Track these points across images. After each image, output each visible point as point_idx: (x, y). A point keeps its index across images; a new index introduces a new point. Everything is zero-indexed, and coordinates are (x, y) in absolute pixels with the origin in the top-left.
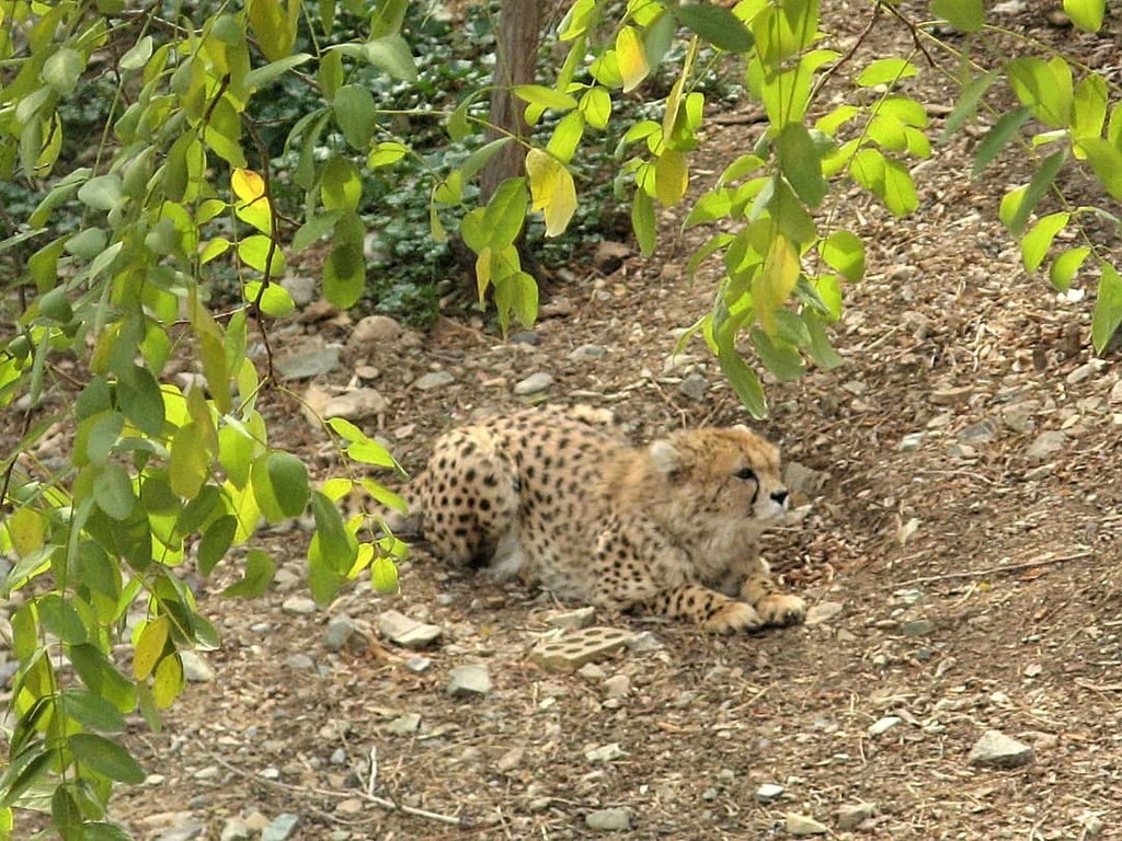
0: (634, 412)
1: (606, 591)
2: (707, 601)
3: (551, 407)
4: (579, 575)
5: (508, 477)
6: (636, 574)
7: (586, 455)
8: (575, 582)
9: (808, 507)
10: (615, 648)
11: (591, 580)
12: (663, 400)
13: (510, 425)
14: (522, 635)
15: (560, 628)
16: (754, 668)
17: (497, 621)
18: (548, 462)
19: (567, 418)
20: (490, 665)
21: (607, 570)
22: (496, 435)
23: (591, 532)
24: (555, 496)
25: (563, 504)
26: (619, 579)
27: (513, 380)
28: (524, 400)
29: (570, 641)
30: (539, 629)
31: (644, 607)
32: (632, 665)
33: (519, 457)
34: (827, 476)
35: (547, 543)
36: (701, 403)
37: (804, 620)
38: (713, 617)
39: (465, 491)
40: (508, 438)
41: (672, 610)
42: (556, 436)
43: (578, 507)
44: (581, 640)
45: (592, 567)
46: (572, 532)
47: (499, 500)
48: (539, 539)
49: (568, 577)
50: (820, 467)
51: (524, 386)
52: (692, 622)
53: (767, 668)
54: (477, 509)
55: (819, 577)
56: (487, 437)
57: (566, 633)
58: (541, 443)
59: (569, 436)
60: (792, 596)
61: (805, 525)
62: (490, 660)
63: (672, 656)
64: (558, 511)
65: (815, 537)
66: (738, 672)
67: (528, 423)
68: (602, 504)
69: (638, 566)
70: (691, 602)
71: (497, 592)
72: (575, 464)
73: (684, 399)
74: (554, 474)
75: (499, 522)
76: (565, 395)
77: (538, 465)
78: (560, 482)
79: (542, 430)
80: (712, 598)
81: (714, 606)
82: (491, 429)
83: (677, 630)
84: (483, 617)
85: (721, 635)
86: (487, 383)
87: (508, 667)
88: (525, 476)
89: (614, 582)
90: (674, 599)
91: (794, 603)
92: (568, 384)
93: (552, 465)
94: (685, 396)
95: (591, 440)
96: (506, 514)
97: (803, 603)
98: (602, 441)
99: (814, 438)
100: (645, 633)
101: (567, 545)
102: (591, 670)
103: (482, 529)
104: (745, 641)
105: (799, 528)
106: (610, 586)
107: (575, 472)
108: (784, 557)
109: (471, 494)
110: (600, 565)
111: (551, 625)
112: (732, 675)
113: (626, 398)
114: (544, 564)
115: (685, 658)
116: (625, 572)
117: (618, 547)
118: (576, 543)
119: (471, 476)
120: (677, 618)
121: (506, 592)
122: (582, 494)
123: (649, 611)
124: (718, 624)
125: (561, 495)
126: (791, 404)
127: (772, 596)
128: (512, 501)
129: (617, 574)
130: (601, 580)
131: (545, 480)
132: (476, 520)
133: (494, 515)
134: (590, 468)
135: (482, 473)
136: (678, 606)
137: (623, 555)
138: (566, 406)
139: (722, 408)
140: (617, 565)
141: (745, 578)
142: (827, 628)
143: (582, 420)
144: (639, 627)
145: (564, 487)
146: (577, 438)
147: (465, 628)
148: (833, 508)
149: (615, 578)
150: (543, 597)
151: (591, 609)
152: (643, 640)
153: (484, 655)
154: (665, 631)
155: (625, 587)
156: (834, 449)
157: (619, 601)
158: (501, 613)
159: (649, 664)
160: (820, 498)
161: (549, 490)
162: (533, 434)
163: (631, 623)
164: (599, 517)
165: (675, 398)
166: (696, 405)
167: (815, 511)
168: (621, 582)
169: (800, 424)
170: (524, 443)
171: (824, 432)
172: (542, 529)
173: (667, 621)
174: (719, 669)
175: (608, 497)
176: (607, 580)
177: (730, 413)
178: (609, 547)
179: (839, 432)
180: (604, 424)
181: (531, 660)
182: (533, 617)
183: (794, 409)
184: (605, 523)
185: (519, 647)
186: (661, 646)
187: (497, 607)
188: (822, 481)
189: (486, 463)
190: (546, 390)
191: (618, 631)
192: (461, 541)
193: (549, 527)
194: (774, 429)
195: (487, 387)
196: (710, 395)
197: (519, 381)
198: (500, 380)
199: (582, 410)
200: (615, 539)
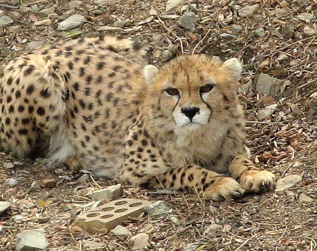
0: (146, 41)
1: (130, 170)
2: (203, 177)
3: (88, 40)
4: (113, 159)
5: (58, 90)
6: (153, 156)
7: (118, 74)
8: (110, 164)
9: (274, 106)
10: (136, 214)
11: (121, 161)
12: (166, 31)
13: (59, 54)
14: (69, 206)
15: (96, 200)
16: (239, 225)
17: (50, 197)
18: (89, 79)
19: (100, 48)
20: (46, 229)
21: (132, 153)
22: (49, 61)
23: (124, 128)
24: (95, 104)
25: (102, 110)
26: (141, 161)
27: (56, 21)
28: (65, 34)
29: (105, 210)
30: (81, 201)
31: (157, 182)
32: (150, 225)
33: (67, 77)
34: (287, 82)
35: (88, 138)
36: (194, 33)
37: (275, 188)
38: (207, 189)
39: (26, 101)
40: (58, 63)
41: (178, 184)
42: (95, 60)
43: (114, 110)
44: (112, 208)
45: (122, 151)
46: (109, 129)
47: (52, 107)
48: (81, 136)
49: (105, 160)
50: (282, 76)
51: (64, 25)
52: (193, 193)
53: (249, 224)
54: (35, 114)
55: (285, 157)
56: (44, 61)
57: (101, 204)
58: (83, 66)
59: (105, 61)
60: (265, 171)
61: (272, 118)
62: (47, 225)
63: (179, 218)
64: (97, 114)
65: (280, 127)
66: (227, 228)
67: (73, 52)
68: (133, 107)
69: (155, 151)
70: (191, 178)
71: (50, 176)
72: (110, 80)
73: (182, 30)
74: (94, 87)
75: (51, 124)
76: (95, 30)
77: (82, 82)
78: (99, 93)
79: (84, 56)
80: (206, 174)
81: (208, 181)
82: (45, 56)
83: (183, 199)
84: (40, 194)
85: (214, 201)
86: (37, 23)
87: (60, 230)
88: (72, 89)
89: (137, 163)
90: (179, 176)
91: (266, 176)
92: (96, 22)
93: (93, 81)
94: (182, 27)
95: (121, 64)
96: (56, 118)
97: (273, 176)
98: (129, 64)
99: (277, 55)
100: (159, 202)
101: (104, 138)
102: (120, 230)
103: (38, 129)
104: (232, 205)
105: (269, 121)
106: (133, 166)
107: (111, 85)
108: (258, 142)
109: (31, 103)
110: (128, 149)
111: (90, 198)
112: (223, 230)
113: (139, 31)
114: (87, 153)
115: (189, 219)
116: (145, 155)
117: (141, 138)
118: (112, 136)
119: (31, 89)
120: (181, 190)
121: (57, 175)
122: (116, 101)
123: (161, 185)
124: (211, 193)
125: (100, 103)
126: (260, 30)
127: (250, 171)
128: (61, 108)
129: (139, 157)
130: (127, 161)
131: (87, 92)
132: (34, 123)
133: (48, 118)
134: (122, 82)
135: (39, 87)
136: (182, 181)
137: (144, 143)
138: (98, 38)
139: (209, 35)
140: (140, 150)
141: (232, 158)
142: (291, 194)
143: (111, 49)
144: (154, 197)
145: (103, 97)
146: (110, 61)
147: (28, 202)
148: (293, 106)
149: (137, 159)
150: (84, 178)
151: (119, 185)
152: (158, 207)
153: (41, 222)
154: (173, 200)
155: (144, 166)
156: (292, 63)
157: (140, 176)
158: (53, 190)
159: (162, 224)
160: (283, 99)
161: (90, 99)
162: (77, 59)
163: (148, 195)
164: (130, 117)
165: (174, 30)
166: (191, 34)
167: (280, 108)
168: (141, 162)
169: (267, 46)
170: (71, 66)
171: (285, 50)
172: (84, 128)
173: (175, 192)
174: (213, 226)
175: (137, 103)
176: (132, 161)
177: (215, 39)
178: (135, 137)
179: (295, 50)
180: (127, 50)
181: (76, 224)
182: (77, 193)
183: (262, 35)
184: (134, 121)
185: (67, 215)
186: (171, 211)
187: (50, 186)
188: (284, 86)
189: (42, 80)
190: (80, 27)
191: (139, 201)
192: (23, 139)
193: (90, 127)
194: (248, 50)
195: (37, 26)
196: (200, 27)
197: (60, 21)
198: (47, 21)
199: (110, 41)
200: (140, 132)
